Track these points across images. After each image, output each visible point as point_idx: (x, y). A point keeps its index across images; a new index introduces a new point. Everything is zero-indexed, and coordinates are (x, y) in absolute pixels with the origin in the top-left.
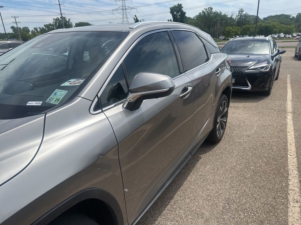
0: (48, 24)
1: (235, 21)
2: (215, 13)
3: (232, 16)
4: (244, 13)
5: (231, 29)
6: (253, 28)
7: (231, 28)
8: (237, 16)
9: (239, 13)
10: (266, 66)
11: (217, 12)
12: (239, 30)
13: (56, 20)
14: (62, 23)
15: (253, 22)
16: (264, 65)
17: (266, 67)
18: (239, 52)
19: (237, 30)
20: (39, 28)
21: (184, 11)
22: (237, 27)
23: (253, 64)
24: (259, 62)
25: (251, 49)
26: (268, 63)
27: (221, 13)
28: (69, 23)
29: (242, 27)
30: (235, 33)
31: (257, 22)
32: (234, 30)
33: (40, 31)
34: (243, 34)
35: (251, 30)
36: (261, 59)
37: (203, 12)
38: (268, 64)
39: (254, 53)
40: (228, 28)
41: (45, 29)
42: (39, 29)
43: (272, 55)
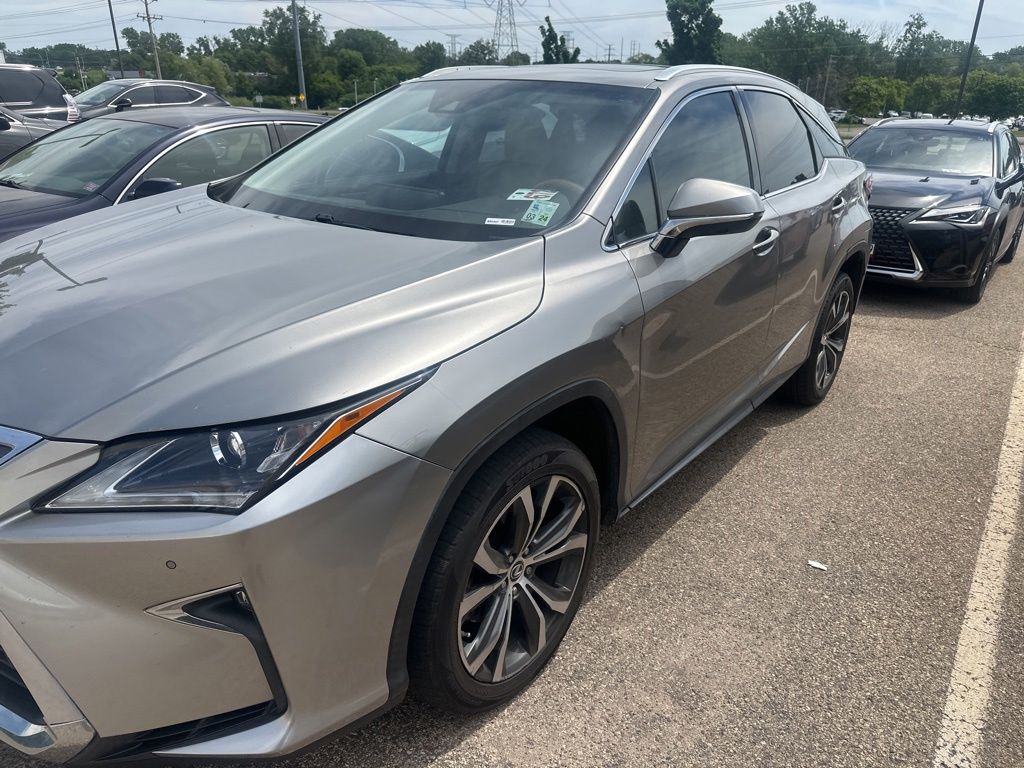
0: (244, 27)
1: (891, 60)
2: (821, 25)
3: (882, 38)
4: (925, 31)
5: (874, 86)
6: (951, 87)
7: (873, 83)
8: (899, 40)
9: (908, 31)
10: (975, 211)
11: (832, 23)
12: (904, 89)
13: (272, 15)
14: (295, 29)
15: (954, 68)
16: (972, 207)
17: (976, 216)
18: (897, 164)
19: (895, 91)
20: (215, 38)
21: (716, 13)
22: (894, 82)
23: (935, 204)
24: (955, 197)
25: (937, 159)
26: (984, 203)
27: (844, 27)
28: (314, 30)
29: (913, 80)
30: (887, 101)
31: (970, 68)
32: (883, 91)
33: (215, 51)
34: (913, 108)
35: (946, 93)
36: (961, 190)
37: (781, 19)
38: (982, 205)
39: (944, 170)
40: (863, 82)
41: (235, 45)
42: (214, 42)
43: (998, 180)
